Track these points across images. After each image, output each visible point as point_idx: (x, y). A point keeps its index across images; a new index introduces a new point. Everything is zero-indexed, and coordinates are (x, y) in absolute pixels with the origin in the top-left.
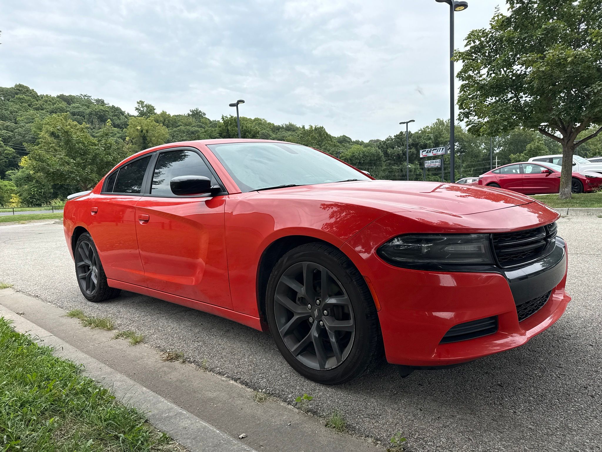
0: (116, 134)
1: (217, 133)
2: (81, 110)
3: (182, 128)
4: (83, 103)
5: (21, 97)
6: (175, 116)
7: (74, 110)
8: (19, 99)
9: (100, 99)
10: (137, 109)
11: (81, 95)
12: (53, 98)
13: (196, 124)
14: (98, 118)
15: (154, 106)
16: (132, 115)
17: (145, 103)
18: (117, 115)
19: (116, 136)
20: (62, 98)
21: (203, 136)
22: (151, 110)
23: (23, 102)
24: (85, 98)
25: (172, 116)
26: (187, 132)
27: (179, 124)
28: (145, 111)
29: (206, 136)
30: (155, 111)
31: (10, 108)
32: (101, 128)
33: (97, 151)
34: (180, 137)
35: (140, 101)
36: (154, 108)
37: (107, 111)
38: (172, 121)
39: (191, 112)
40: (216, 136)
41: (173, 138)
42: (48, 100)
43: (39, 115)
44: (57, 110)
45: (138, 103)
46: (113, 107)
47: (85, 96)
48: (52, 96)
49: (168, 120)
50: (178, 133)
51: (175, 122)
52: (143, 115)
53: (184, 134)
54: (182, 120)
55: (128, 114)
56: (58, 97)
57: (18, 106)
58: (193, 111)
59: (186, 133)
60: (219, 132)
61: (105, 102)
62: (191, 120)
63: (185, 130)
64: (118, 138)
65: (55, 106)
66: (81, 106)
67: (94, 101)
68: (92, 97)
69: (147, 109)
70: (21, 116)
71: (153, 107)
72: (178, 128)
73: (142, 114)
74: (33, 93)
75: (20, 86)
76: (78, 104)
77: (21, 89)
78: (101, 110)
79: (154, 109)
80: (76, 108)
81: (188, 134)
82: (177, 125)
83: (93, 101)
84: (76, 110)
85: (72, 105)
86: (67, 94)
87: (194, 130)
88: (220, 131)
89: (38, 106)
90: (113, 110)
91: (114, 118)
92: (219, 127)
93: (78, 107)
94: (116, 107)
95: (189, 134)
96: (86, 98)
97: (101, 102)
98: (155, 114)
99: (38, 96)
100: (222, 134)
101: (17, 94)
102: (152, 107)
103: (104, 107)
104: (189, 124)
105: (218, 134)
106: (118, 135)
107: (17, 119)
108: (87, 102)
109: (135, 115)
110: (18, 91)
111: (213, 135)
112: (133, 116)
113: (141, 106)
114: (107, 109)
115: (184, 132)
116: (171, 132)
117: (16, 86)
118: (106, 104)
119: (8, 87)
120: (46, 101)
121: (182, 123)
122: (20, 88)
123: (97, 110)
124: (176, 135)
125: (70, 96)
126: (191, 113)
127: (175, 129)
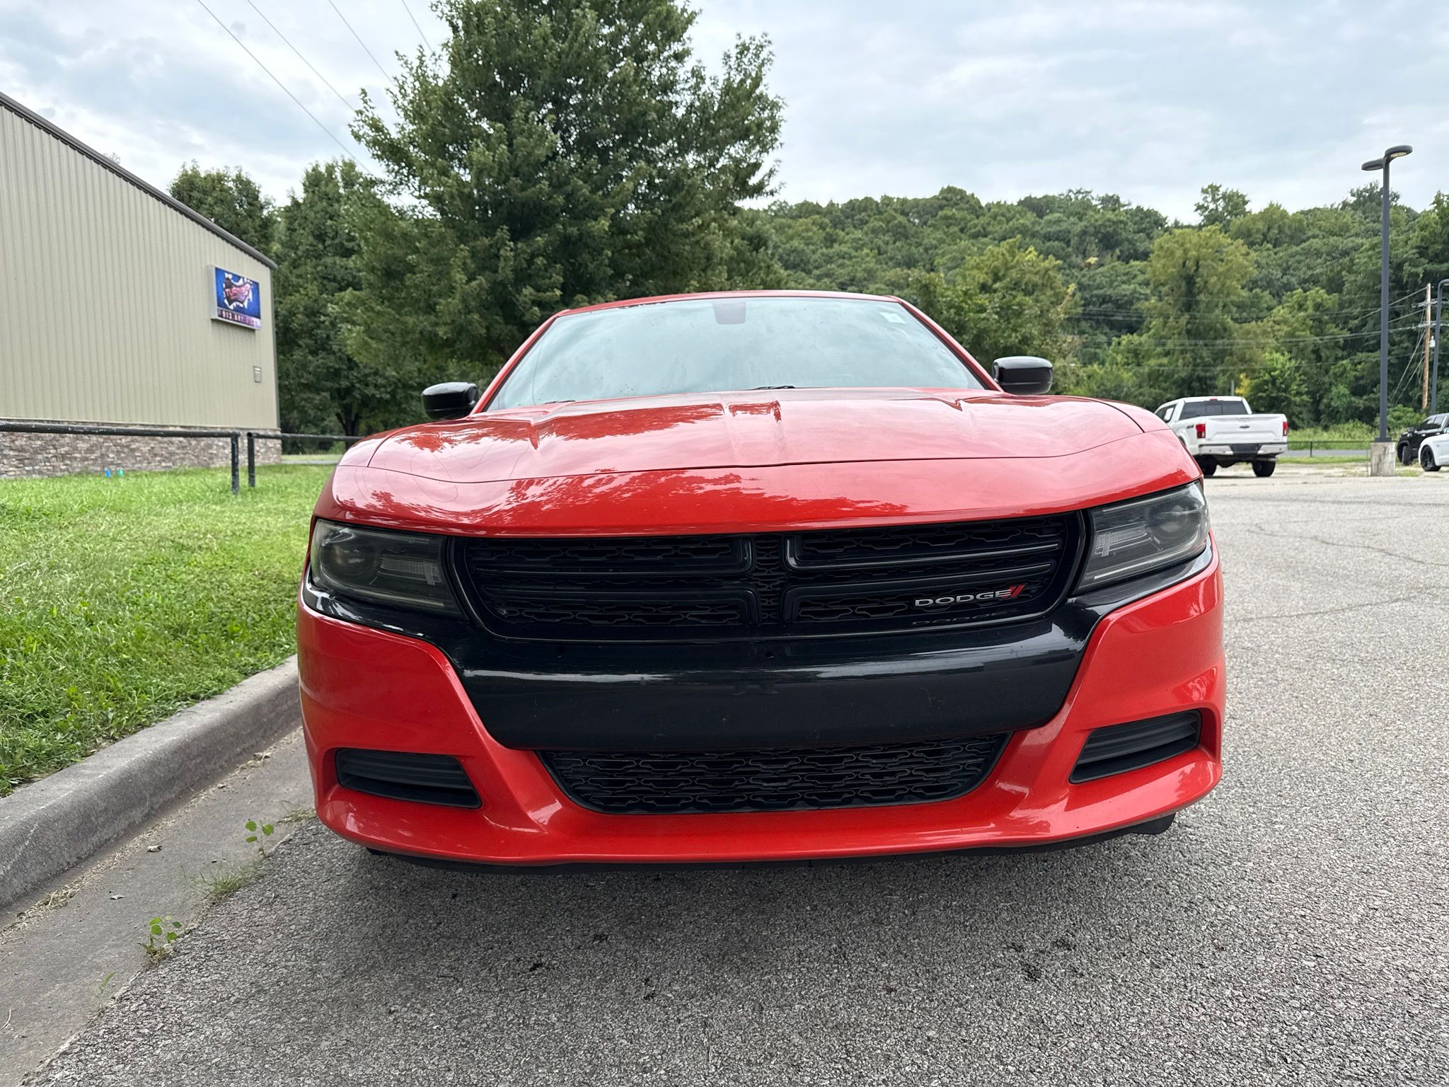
0: (1135, 276)
1: (1412, 248)
2: (1064, 226)
3: (1316, 243)
4: (1071, 209)
5: (950, 213)
6: (1302, 212)
7: (1049, 229)
8: (946, 218)
9: (1111, 194)
10: (1199, 207)
11: (1070, 191)
12: (1009, 208)
13: (1363, 228)
14: (1100, 241)
15: (1244, 194)
16: (1185, 224)
17: (1222, 190)
18: (1145, 228)
19: (1135, 280)
20: (1029, 204)
21: (1366, 260)
22: (1236, 206)
23: (951, 224)
24: (1076, 198)
25: (1290, 213)
26: (1329, 254)
27: (1310, 234)
28: (1220, 209)
29: (1374, 258)
30: (1248, 208)
31: (926, 241)
32: (1102, 265)
33: (982, 325)
34: (1304, 269)
35: (1211, 186)
36: (1246, 199)
37: (1121, 222)
38: (1290, 227)
39: (1353, 195)
40: (1405, 256)
41: (1284, 274)
42: (1000, 212)
43: (975, 249)
44: (1013, 232)
45: (1204, 191)
46: (1139, 209)
47: (1079, 192)
48: (1009, 203)
49: (1279, 227)
50: (1302, 258)
51: (1301, 230)
52: (1216, 220)
53: (1319, 261)
54: (1322, 222)
55: (1176, 223)
56: (1020, 203)
57: (939, 235)
58: (1359, 194)
59: (1324, 256)
60: (1419, 244)
61: (1122, 200)
62: (1348, 217)
63: (1324, 249)
64: (1140, 284)
65: (1011, 223)
66: (1065, 218)
67: (1097, 203)
68: (1093, 194)
69: (1227, 205)
70: (943, 255)
71: (1243, 196)
72: (1303, 245)
73: (1212, 218)
74: (972, 202)
75: (950, 190)
76: (1058, 215)
77: (952, 197)
78: (1109, 220)
79: (1245, 203)
80: (1054, 223)
81: (1329, 258)
82: (1304, 237)
83: (1094, 203)
84: (1054, 228)
85: (1047, 218)
86: (1038, 194)
87: (1350, 245)
88: (1422, 240)
89: (977, 229)
90: (1138, 218)
91: (1137, 237)
92: (1422, 230)
93: (1059, 221)
94: (1145, 209)
95: (1334, 258)
96: (1080, 196)
97: (1112, 202)
98: (1245, 213)
99: (981, 207)
100: (1427, 248)
101: (941, 208)
102: (1239, 197)
103: (1117, 212)
104: (1342, 231)
105: (1414, 251)
106: (1140, 278)
107: (935, 263)
108: (1078, 207)
109: (1194, 224)
110: (944, 202)
111: (1397, 255)
112: (1189, 227)
113: (1209, 199)
114: (1122, 218)
115: (1318, 254)
116: (1281, 258)
117: (942, 191)
118: (1124, 206)
119: (928, 196)
120: (995, 217)
121: (1320, 228)
122: (949, 196)
123: (1100, 222)
124: (1295, 265)
125: (1046, 197)
126: (1352, 200)
127: (1295, 249)
